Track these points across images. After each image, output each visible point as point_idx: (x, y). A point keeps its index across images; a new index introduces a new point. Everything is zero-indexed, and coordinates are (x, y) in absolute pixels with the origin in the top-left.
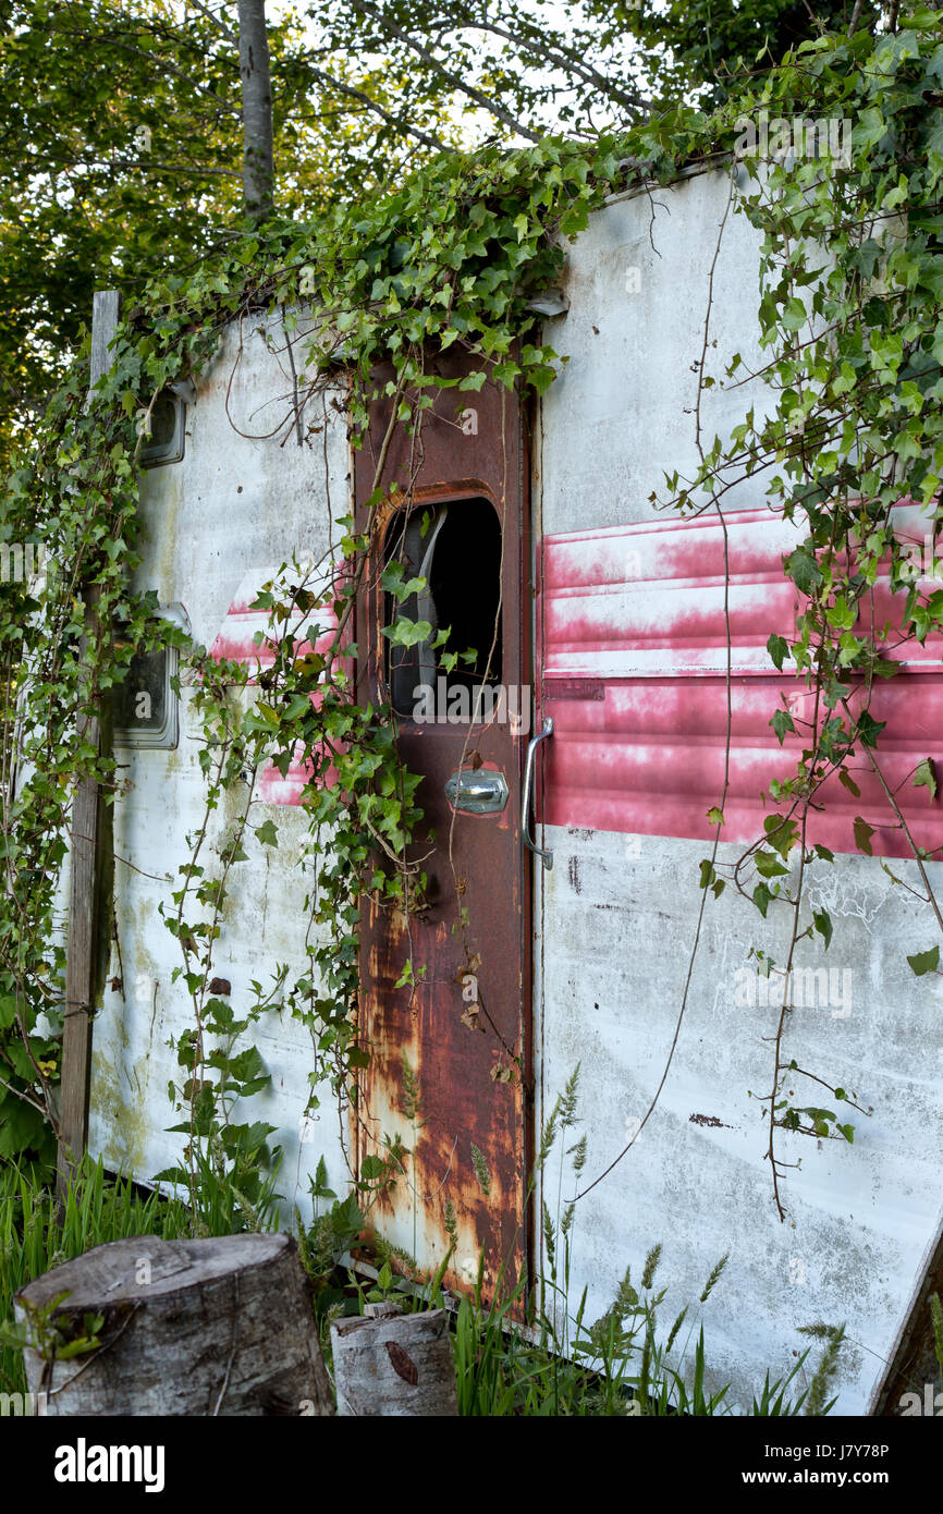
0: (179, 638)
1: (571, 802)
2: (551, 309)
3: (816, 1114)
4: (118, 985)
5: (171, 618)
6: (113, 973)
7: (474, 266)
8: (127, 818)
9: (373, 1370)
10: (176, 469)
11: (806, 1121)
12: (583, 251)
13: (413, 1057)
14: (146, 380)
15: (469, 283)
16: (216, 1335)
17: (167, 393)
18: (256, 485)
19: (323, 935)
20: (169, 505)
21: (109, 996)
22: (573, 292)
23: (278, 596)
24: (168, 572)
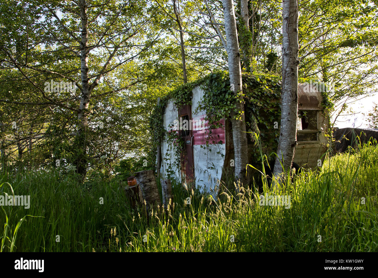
0: (166, 131)
1: (195, 143)
2: (191, 97)
3: (211, 167)
4: (163, 166)
5: (165, 129)
6: (162, 165)
7: (184, 94)
8: (163, 149)
9: (164, 183)
10: (165, 114)
11: (210, 168)
12: (194, 91)
13: (185, 169)
14: (162, 106)
15: (183, 96)
16: (145, 175)
17: (164, 107)
18: (171, 115)
19: (176, 157)
20: (165, 118)
21: (162, 167)
22: (193, 96)
23: (171, 126)
24: (165, 125)
